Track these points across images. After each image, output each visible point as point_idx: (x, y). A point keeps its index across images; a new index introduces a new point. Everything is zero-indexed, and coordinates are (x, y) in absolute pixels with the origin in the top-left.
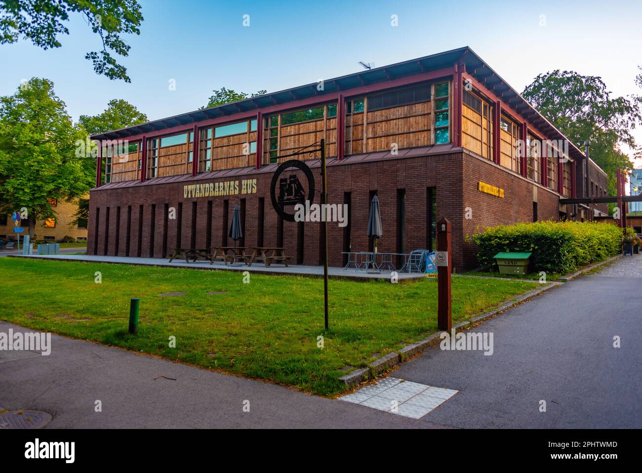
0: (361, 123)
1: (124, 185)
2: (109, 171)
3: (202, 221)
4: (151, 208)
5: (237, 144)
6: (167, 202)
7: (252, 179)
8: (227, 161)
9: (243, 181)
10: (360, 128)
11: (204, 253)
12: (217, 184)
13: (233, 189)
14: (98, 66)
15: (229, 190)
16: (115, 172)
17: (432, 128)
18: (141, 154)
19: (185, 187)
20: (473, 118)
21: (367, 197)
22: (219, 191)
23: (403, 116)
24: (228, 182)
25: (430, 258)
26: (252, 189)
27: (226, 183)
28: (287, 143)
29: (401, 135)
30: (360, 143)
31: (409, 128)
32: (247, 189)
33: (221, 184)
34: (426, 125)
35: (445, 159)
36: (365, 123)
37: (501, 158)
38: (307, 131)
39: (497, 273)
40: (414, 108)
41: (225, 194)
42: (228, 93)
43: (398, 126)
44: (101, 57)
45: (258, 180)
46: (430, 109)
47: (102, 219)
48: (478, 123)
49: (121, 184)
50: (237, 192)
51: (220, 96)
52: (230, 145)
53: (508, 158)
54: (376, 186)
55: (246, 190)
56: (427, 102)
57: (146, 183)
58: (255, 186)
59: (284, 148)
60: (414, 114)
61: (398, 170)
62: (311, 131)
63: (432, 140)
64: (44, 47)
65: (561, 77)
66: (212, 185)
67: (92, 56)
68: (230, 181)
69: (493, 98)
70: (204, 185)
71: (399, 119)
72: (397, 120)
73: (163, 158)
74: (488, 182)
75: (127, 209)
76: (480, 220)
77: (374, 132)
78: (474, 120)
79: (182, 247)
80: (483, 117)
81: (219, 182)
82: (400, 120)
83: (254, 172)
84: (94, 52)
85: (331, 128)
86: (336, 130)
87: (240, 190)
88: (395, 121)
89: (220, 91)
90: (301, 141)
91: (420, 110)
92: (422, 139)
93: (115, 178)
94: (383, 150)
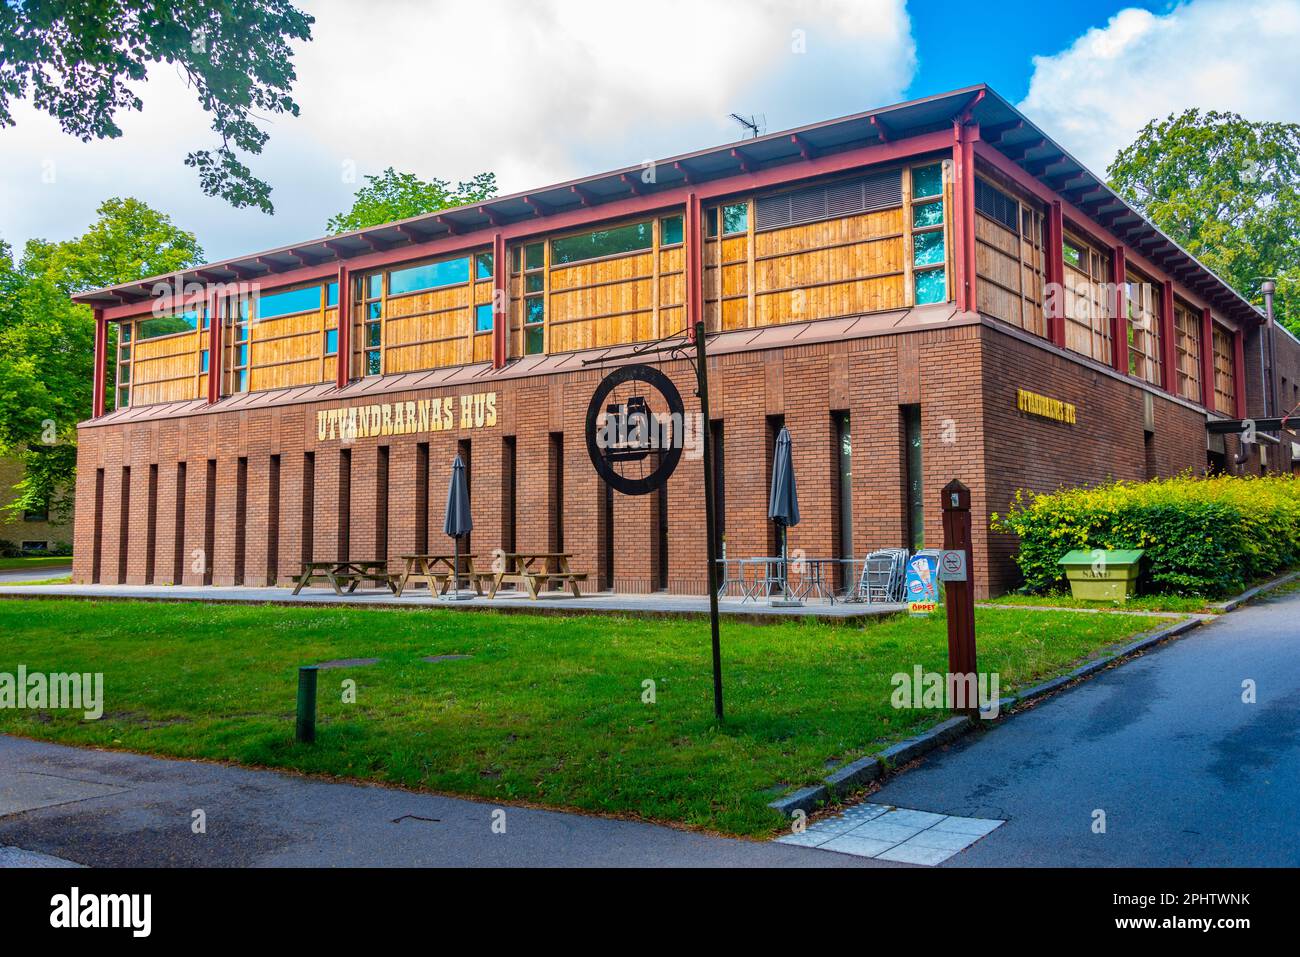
0: (741, 259)
1: (166, 413)
2: (125, 378)
3: (364, 494)
4: (235, 466)
5: (445, 311)
6: (276, 451)
7: (486, 392)
8: (422, 351)
9: (463, 399)
10: (738, 269)
11: (371, 571)
12: (399, 407)
13: (439, 416)
14: (208, 180)
15: (430, 419)
16: (141, 382)
17: (907, 269)
18: (207, 337)
19: (322, 415)
20: (1001, 242)
21: (760, 431)
22: (405, 422)
23: (838, 242)
24: (428, 402)
25: (915, 567)
26: (485, 417)
27: (421, 403)
28: (567, 307)
29: (834, 286)
30: (740, 305)
31: (854, 270)
32: (473, 416)
33: (411, 406)
34: (891, 261)
35: (939, 339)
36: (750, 258)
37: (1067, 330)
38: (614, 280)
39: (1067, 597)
40: (864, 226)
41: (420, 430)
42: (402, 182)
43: (829, 264)
44: (218, 160)
45: (499, 395)
46: (902, 225)
47: (112, 494)
48: (1011, 253)
49: (155, 409)
50: (449, 424)
51: (381, 189)
52: (428, 314)
53: (1082, 330)
54: (781, 403)
55: (470, 419)
56: (894, 208)
57: (222, 406)
58: (493, 410)
59: (560, 320)
60: (863, 238)
61: (830, 367)
62: (624, 278)
63: (906, 296)
64: (82, 135)
65: (1202, 125)
66: (387, 408)
67: (199, 159)
68: (431, 398)
69: (1045, 195)
70: (368, 408)
71: (829, 248)
72: (826, 252)
73: (261, 344)
74: (1039, 389)
75: (175, 471)
76: (1023, 476)
77: (774, 280)
78: (1004, 248)
79: (316, 559)
80: (1022, 238)
81: (405, 402)
82: (831, 251)
83: (489, 375)
84: (204, 151)
85: (671, 270)
86: (684, 276)
87: (457, 419)
88: (820, 253)
89: (382, 177)
90: (599, 302)
91: (878, 229)
92: (884, 294)
93: (139, 396)
94: (794, 320)
